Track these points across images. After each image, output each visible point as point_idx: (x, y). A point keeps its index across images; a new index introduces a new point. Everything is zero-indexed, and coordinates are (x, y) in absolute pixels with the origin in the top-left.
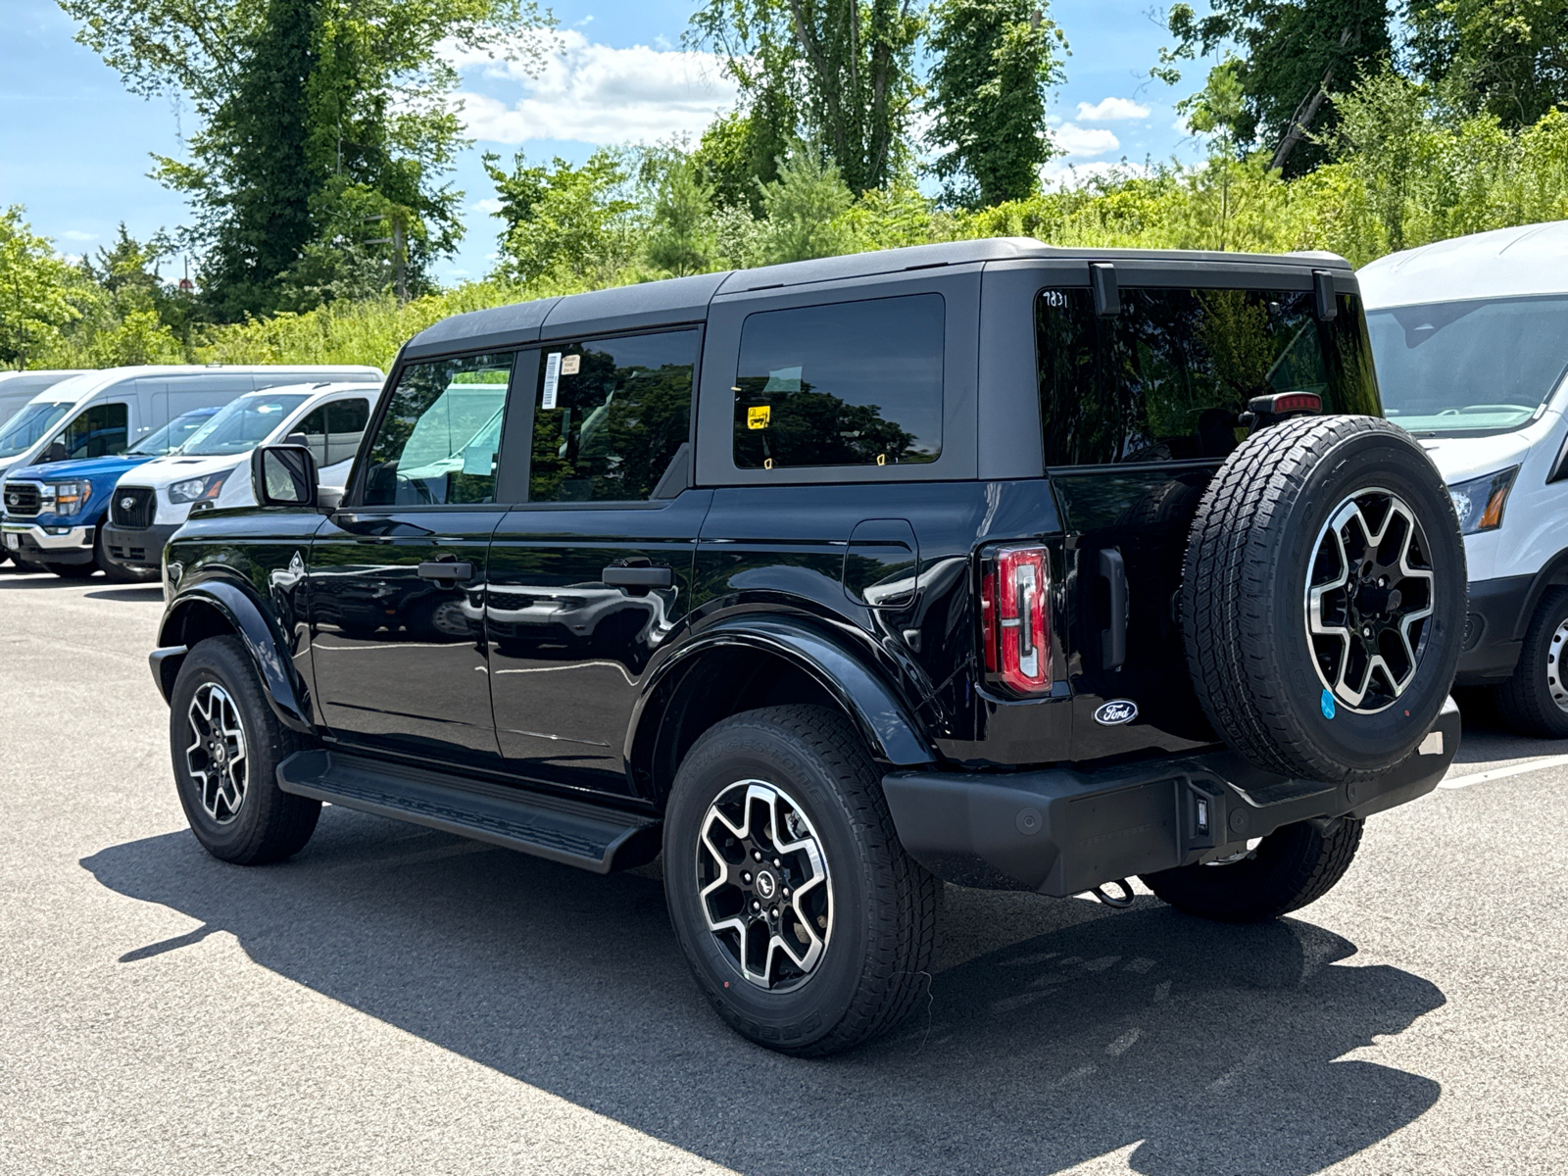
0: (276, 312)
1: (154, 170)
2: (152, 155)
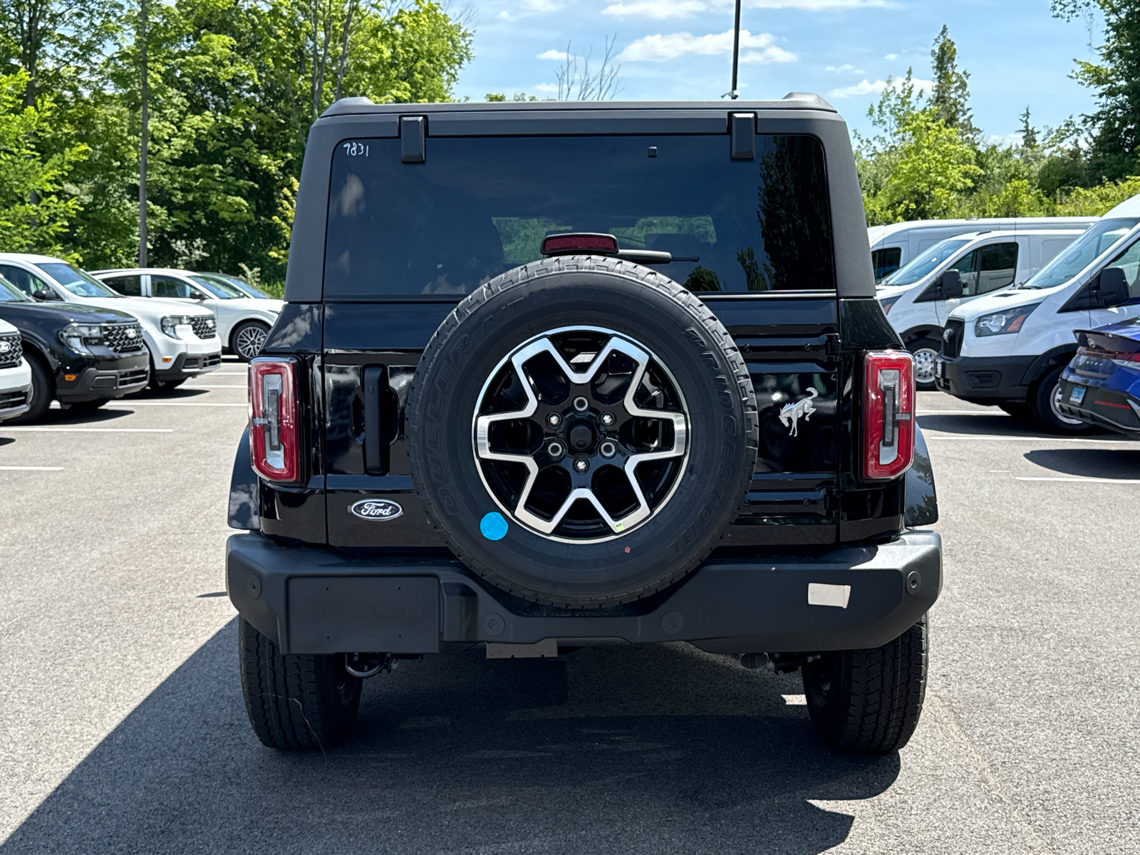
0: (1128, 177)
1: (1073, 71)
2: (1075, 60)
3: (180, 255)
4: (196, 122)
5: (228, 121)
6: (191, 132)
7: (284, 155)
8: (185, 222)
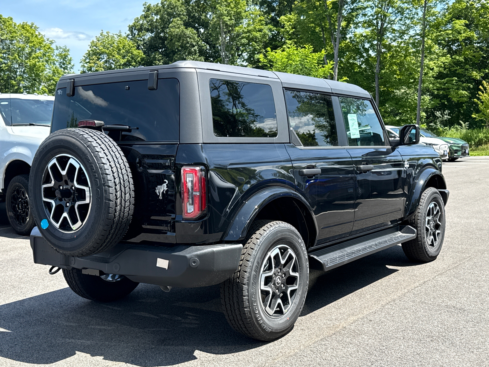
3: (438, 118)
4: (443, 60)
5: (457, 58)
6: (441, 64)
7: (484, 71)
8: (438, 103)
